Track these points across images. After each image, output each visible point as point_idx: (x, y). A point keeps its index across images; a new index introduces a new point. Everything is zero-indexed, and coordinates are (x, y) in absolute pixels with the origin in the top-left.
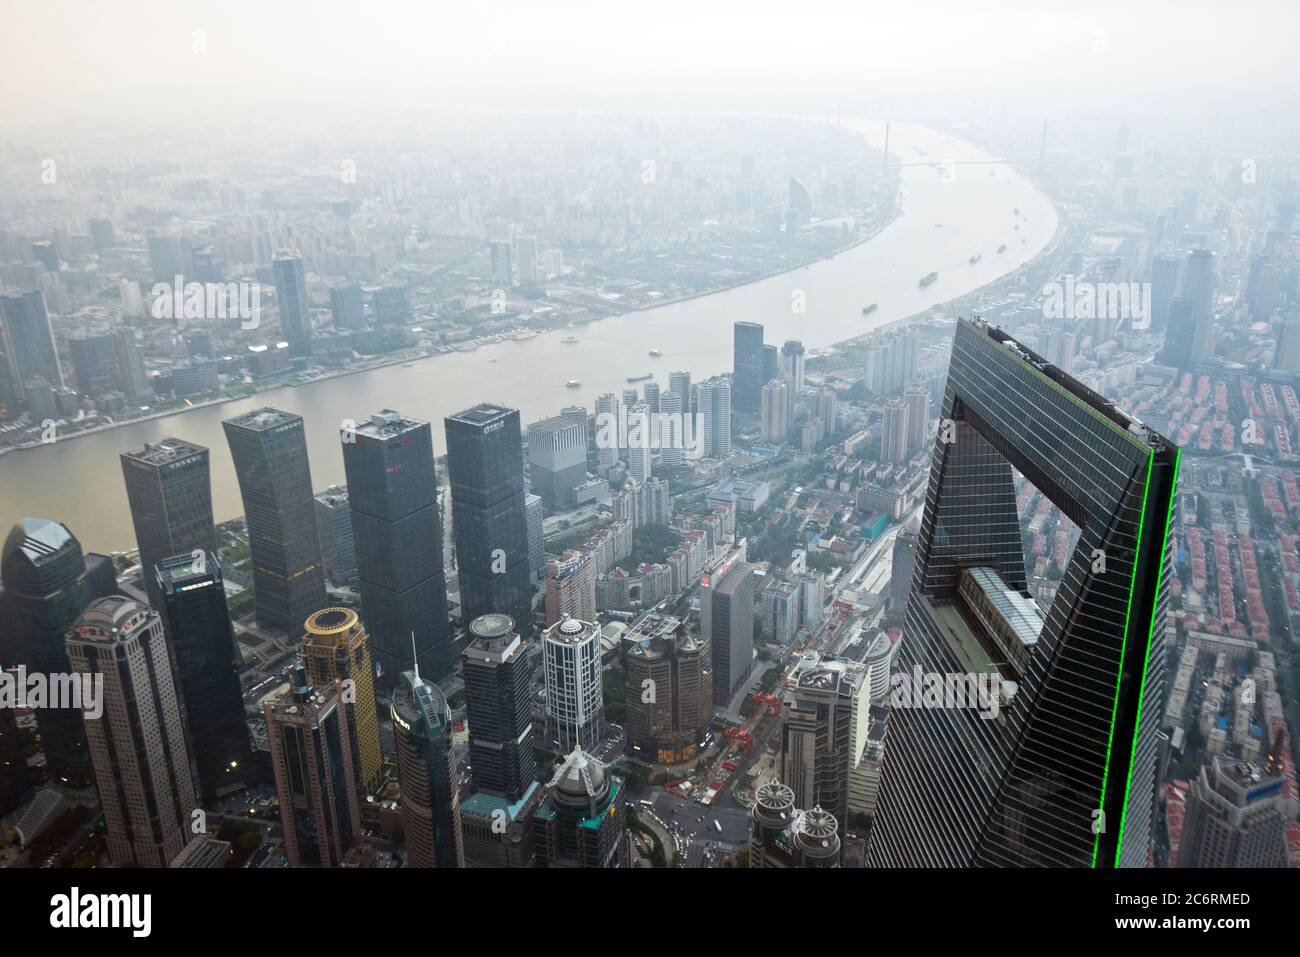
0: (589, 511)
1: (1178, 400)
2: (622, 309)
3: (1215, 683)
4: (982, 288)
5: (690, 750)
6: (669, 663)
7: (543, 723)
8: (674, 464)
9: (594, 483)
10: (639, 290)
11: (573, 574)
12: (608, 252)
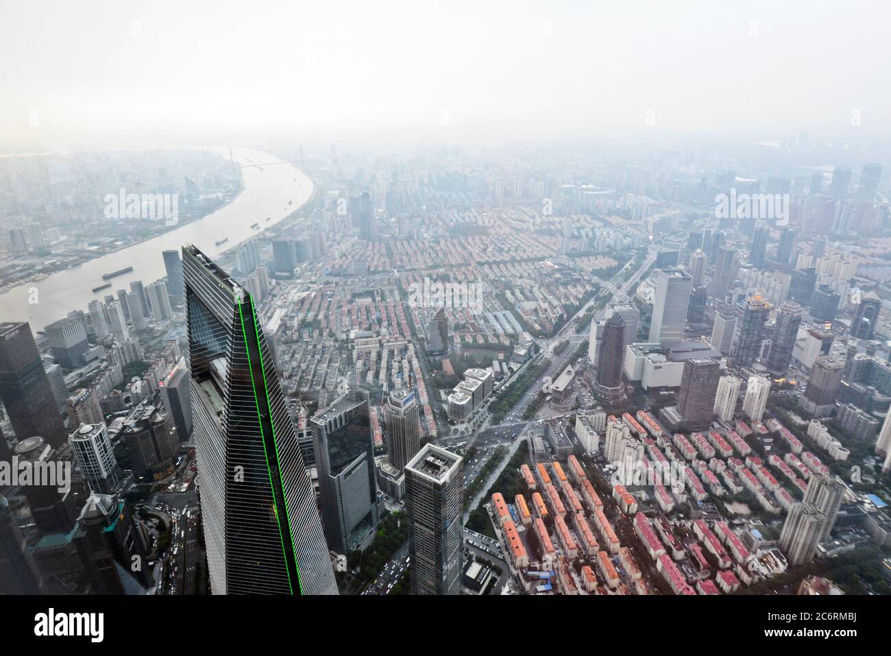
0: (94, 364)
1: (368, 253)
2: (100, 254)
3: (395, 361)
4: (286, 218)
5: (171, 468)
6: (149, 430)
7: (82, 484)
8: (141, 328)
9: (95, 349)
10: (110, 242)
11: (83, 401)
12: (88, 225)
